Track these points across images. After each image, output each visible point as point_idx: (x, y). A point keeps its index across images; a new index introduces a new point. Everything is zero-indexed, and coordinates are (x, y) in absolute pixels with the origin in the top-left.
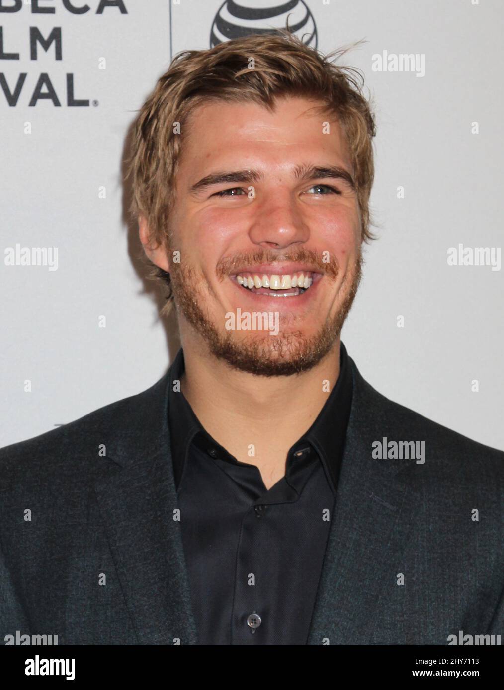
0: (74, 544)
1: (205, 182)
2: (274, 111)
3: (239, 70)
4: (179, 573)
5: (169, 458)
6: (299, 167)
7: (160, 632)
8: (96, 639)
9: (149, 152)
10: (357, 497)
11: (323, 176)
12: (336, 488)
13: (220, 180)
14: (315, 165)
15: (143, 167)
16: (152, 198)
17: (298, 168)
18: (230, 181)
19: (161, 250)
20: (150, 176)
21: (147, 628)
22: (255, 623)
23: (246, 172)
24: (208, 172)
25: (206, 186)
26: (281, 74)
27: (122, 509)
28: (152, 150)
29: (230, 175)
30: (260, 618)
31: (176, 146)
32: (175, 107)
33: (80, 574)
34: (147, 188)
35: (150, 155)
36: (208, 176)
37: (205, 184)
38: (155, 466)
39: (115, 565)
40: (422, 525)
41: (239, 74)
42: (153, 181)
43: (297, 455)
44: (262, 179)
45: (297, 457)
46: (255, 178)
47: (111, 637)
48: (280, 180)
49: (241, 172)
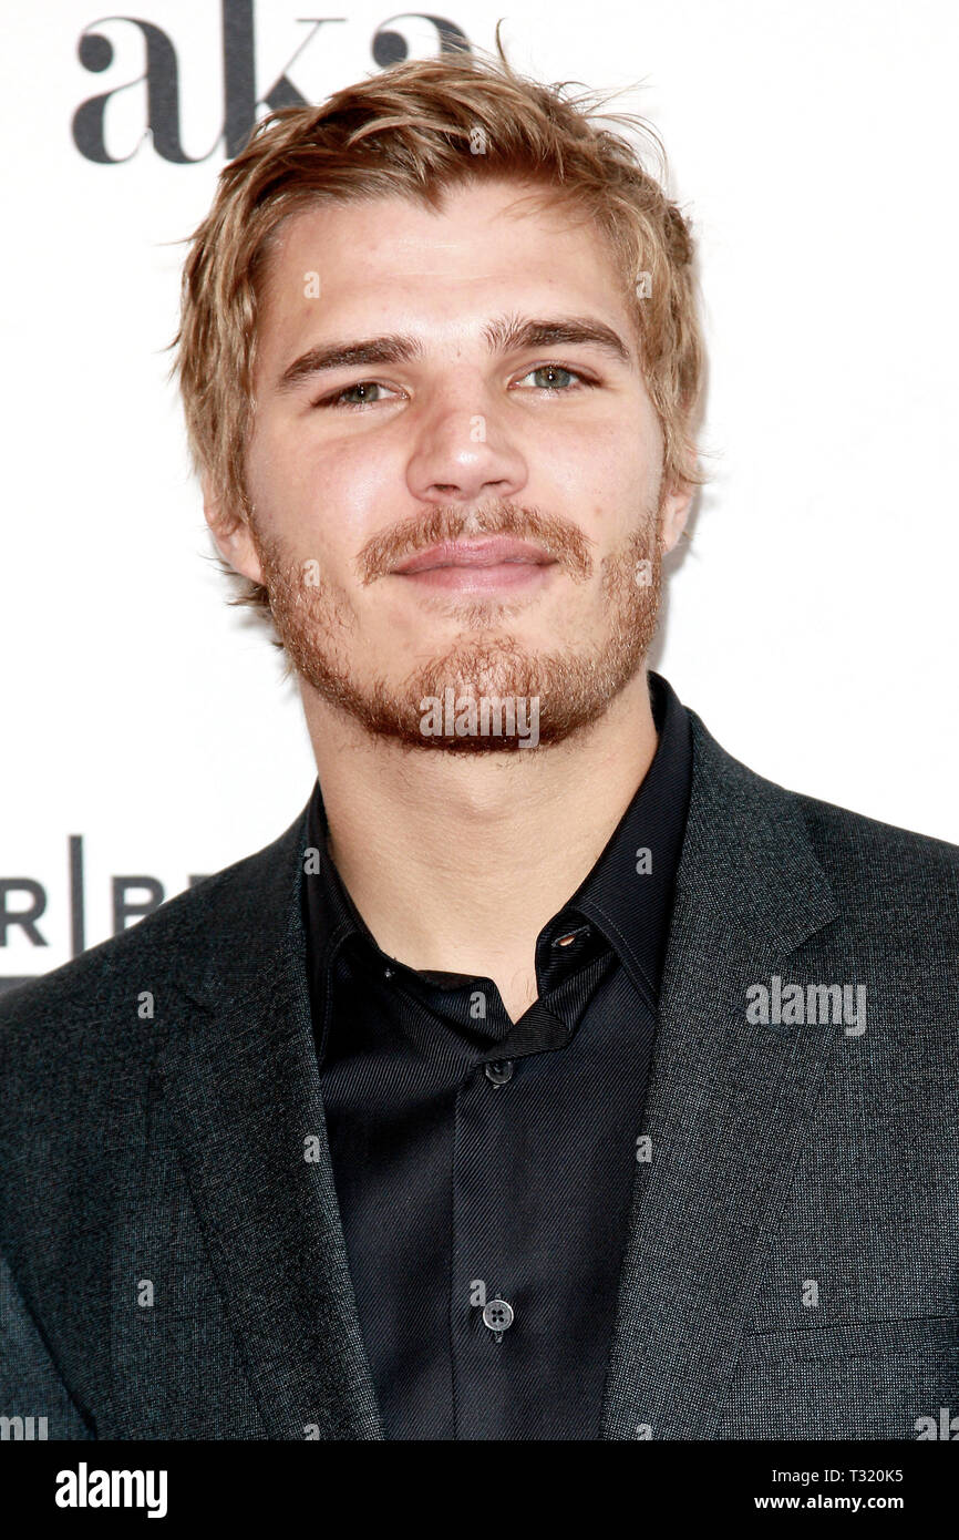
0: (120, 1195)
1: (303, 366)
2: (440, 210)
3: (359, 126)
4: (323, 1234)
5: (302, 988)
6: (496, 323)
7: (293, 1367)
8: (174, 1395)
9: (202, 330)
10: (702, 1015)
11: (553, 341)
12: (656, 1002)
13: (334, 361)
14: (528, 319)
15: (194, 361)
16: (215, 425)
17: (492, 325)
18: (355, 363)
19: (242, 535)
20: (207, 378)
21: (267, 1361)
22: (502, 1320)
23: (384, 341)
24: (304, 348)
25: (306, 376)
26: (448, 129)
27: (212, 1105)
28: (208, 322)
29: (352, 350)
30: (510, 1307)
31: (248, 308)
32: (237, 222)
33: (134, 1258)
34: (203, 403)
35: (205, 333)
36: (309, 354)
37: (303, 371)
38: (274, 1006)
39: (202, 1229)
40: (853, 1057)
41: (357, 135)
42: (212, 387)
43: (558, 944)
44: (418, 356)
45: (560, 949)
46: (405, 356)
47: (201, 1388)
48: (459, 354)
49: (374, 343)
